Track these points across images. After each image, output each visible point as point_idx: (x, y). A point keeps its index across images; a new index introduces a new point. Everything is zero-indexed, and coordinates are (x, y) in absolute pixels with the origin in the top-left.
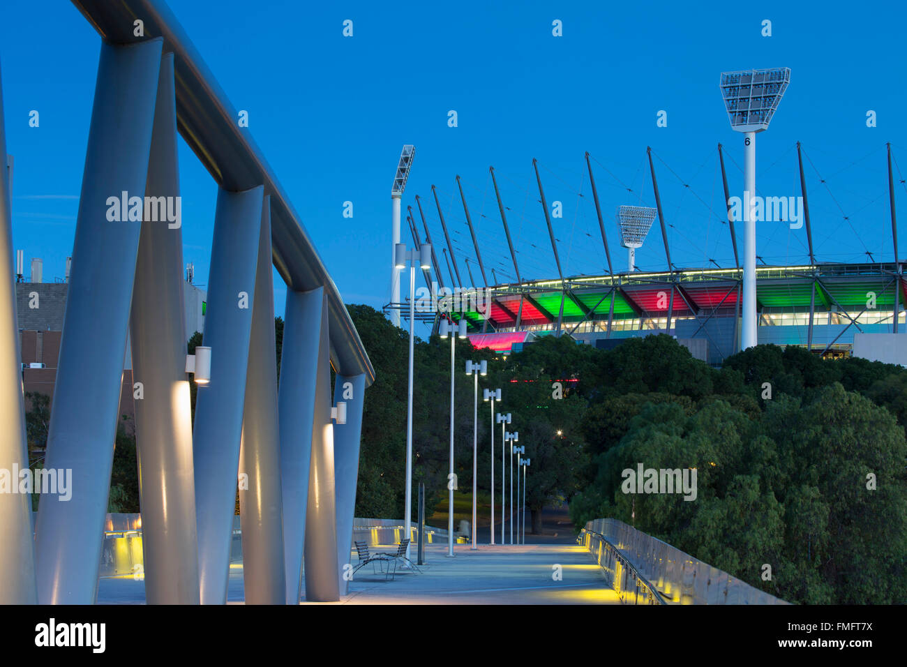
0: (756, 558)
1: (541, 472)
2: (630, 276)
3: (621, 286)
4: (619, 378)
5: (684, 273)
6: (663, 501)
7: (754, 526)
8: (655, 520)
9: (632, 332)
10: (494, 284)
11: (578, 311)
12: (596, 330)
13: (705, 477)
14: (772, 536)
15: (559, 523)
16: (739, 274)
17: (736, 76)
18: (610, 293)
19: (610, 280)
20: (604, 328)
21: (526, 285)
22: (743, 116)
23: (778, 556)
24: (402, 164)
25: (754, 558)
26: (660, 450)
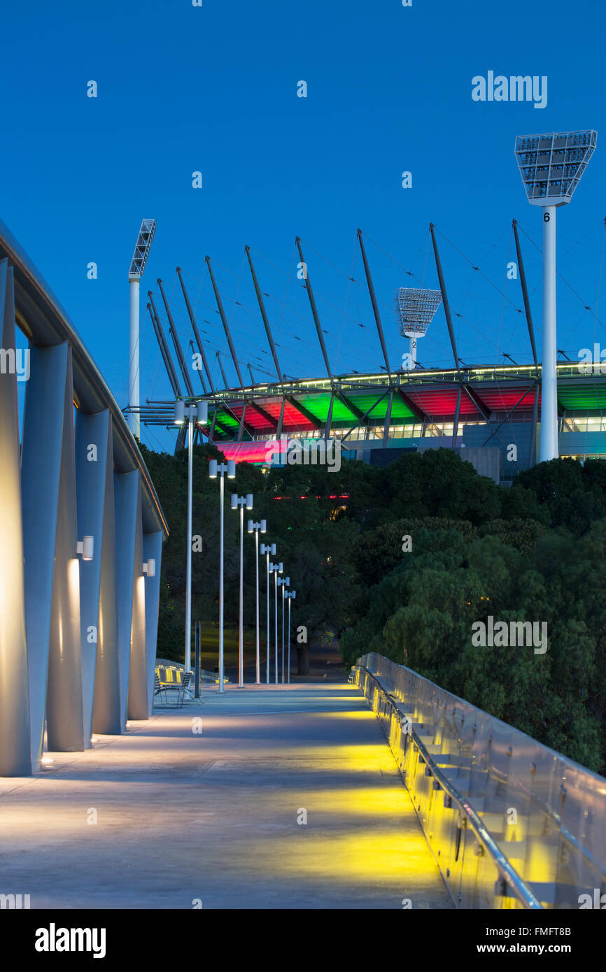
0: (523, 692)
1: (307, 606)
2: (410, 375)
3: (400, 387)
4: (394, 499)
5: (473, 371)
6: (432, 636)
7: (520, 661)
8: (423, 655)
9: (413, 440)
10: (250, 384)
11: (348, 415)
12: (371, 437)
13: (472, 613)
14: (538, 670)
15: (328, 662)
16: (537, 372)
17: (533, 140)
18: (387, 394)
19: (386, 379)
20: (380, 435)
21: (289, 385)
22: (542, 187)
23: (545, 690)
24: (140, 242)
25: (520, 691)
26: (428, 585)
